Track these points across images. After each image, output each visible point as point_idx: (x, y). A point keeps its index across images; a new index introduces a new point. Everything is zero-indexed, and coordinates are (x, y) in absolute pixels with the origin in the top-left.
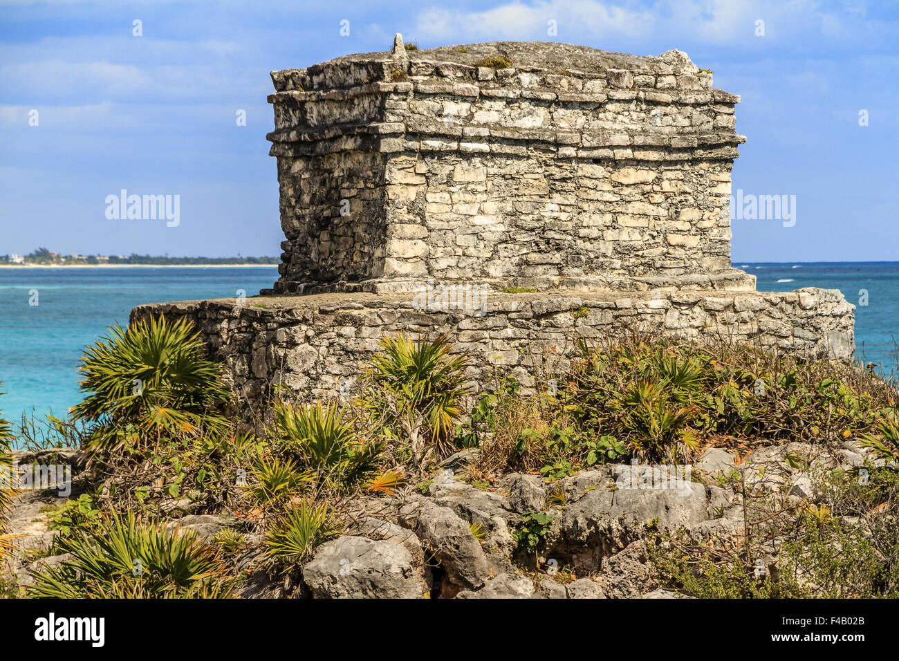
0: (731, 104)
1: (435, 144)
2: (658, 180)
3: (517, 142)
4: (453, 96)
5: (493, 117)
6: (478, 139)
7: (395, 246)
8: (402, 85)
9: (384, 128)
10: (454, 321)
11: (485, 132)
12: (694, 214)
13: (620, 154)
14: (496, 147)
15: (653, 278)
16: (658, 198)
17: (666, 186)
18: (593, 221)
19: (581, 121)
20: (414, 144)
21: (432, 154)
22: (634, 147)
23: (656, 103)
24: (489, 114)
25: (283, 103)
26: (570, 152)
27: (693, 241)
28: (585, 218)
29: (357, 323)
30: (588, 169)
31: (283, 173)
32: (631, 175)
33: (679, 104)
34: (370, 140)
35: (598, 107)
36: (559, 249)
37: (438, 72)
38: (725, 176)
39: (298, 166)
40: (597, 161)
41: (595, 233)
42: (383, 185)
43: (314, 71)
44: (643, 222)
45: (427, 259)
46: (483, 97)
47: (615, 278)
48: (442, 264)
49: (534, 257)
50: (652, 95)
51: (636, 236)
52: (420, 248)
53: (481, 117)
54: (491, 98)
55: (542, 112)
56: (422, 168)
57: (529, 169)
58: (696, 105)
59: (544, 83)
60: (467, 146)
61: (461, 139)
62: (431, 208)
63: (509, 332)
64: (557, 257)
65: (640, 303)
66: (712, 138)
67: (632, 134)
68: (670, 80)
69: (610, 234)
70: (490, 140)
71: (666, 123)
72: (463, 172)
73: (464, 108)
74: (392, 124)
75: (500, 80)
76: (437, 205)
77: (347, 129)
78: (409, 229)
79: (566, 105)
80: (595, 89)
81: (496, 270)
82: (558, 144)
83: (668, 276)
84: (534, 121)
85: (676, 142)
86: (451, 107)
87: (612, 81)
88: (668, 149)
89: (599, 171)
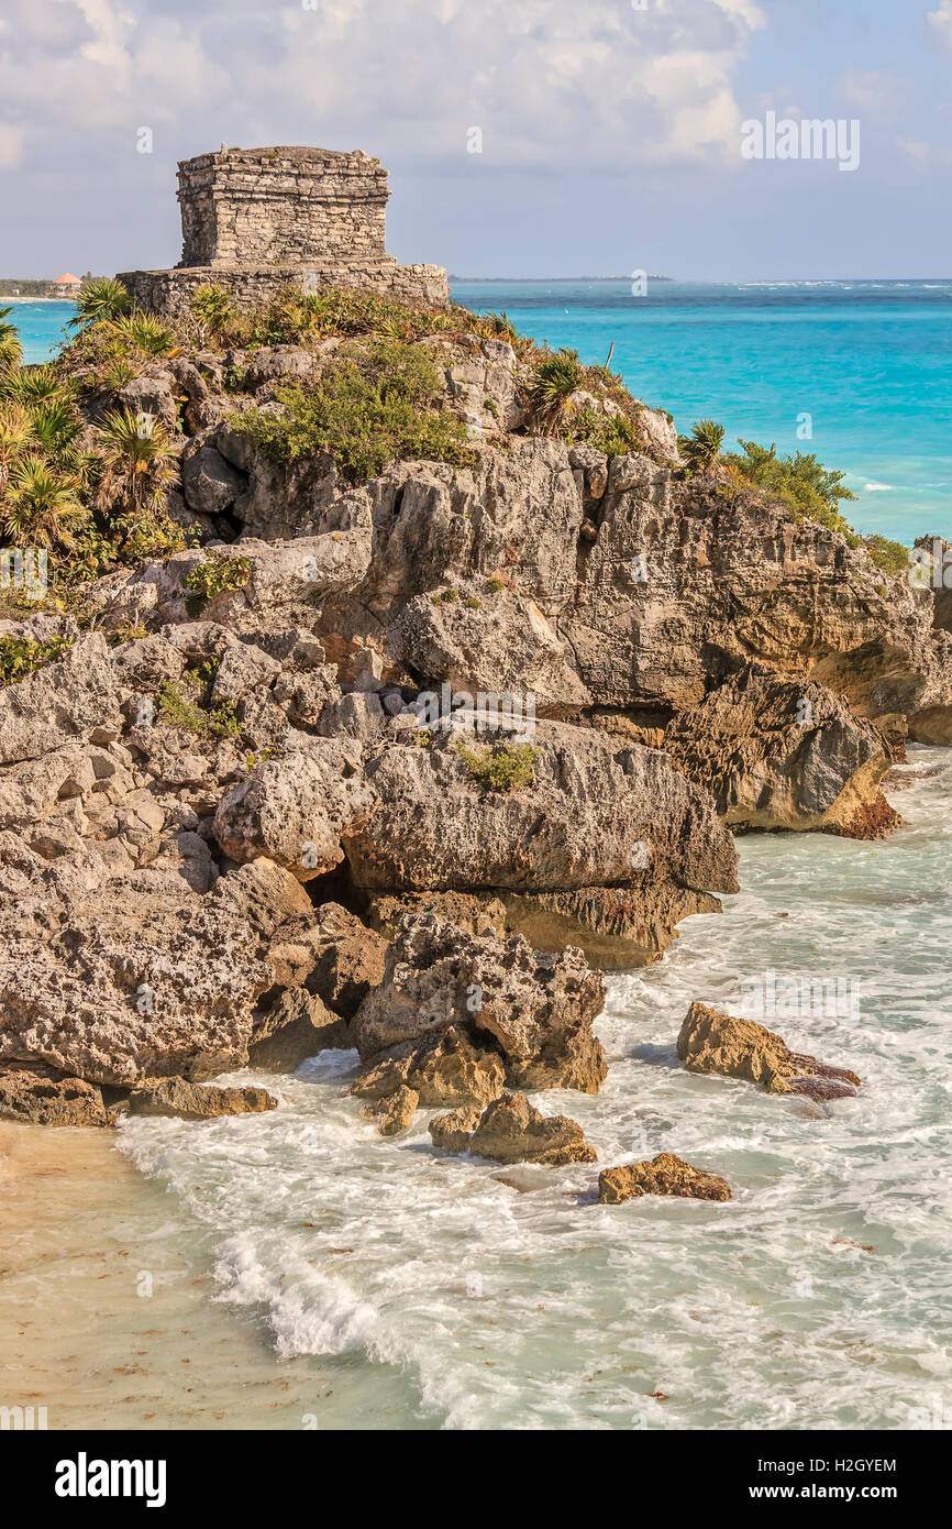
0: (385, 176)
1: (240, 195)
2: (349, 213)
3: (280, 194)
4: (248, 172)
5: (269, 182)
6: (261, 192)
7: (220, 243)
8: (224, 167)
9: (215, 187)
10: (244, 279)
11: (264, 189)
12: (367, 228)
13: (330, 200)
14: (270, 197)
15: (345, 259)
16: (350, 221)
17: (353, 215)
18: (317, 232)
19: (312, 183)
20: (229, 195)
21: (239, 200)
22: (336, 196)
23: (348, 175)
24: (266, 180)
25: (182, 176)
26: (306, 198)
27: (367, 241)
28: (313, 231)
29: (198, 281)
30: (315, 207)
31: (183, 209)
32: (335, 210)
33: (359, 176)
34: (210, 194)
35: (319, 178)
36: (300, 245)
37: (241, 161)
38: (381, 210)
39: (188, 206)
40: (320, 203)
41: (318, 238)
42: (216, 215)
43: (193, 161)
44: (342, 232)
45: (237, 250)
46: (263, 173)
47: (328, 259)
48: (244, 252)
49: (288, 249)
50: (345, 171)
51: (339, 239)
52: (234, 245)
53: (263, 182)
54: (268, 173)
55: (293, 179)
56: (234, 206)
57: (287, 206)
58: (368, 176)
59: (293, 166)
60: (257, 196)
61: (252, 192)
62: (238, 226)
63: (271, 284)
64: (300, 249)
65: (334, 271)
66: (376, 193)
67: (336, 190)
68: (356, 164)
69: (326, 238)
70: (267, 193)
71: (354, 186)
72: (254, 208)
73: (254, 178)
74: (219, 186)
75: (272, 164)
76: (241, 223)
77: (202, 188)
78: (227, 235)
79: (304, 176)
80: (319, 170)
81: (270, 255)
82: (300, 195)
83: (354, 258)
84: (288, 184)
85: (357, 194)
86: (248, 177)
87: (327, 164)
88: (353, 197)
89: (320, 208)
